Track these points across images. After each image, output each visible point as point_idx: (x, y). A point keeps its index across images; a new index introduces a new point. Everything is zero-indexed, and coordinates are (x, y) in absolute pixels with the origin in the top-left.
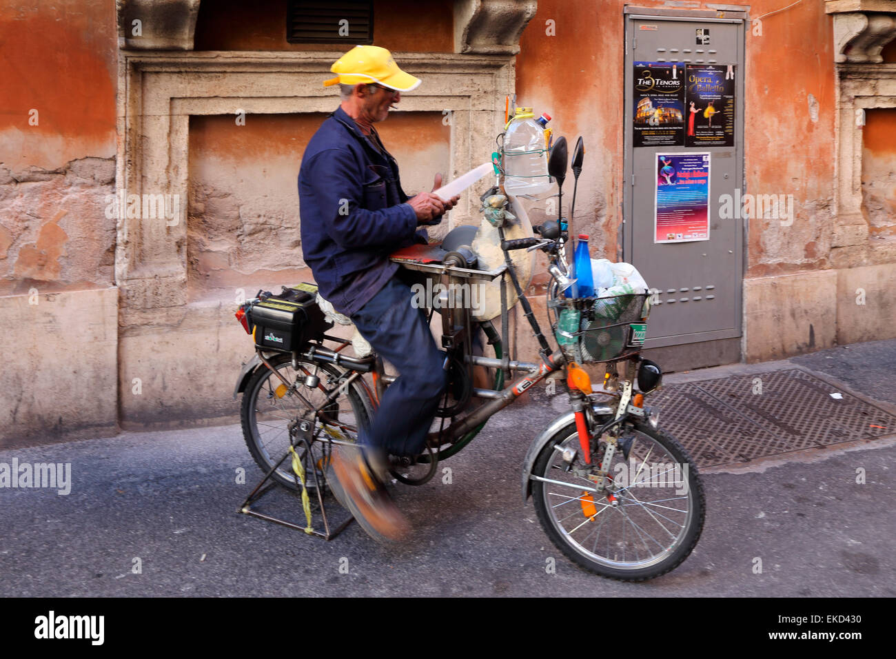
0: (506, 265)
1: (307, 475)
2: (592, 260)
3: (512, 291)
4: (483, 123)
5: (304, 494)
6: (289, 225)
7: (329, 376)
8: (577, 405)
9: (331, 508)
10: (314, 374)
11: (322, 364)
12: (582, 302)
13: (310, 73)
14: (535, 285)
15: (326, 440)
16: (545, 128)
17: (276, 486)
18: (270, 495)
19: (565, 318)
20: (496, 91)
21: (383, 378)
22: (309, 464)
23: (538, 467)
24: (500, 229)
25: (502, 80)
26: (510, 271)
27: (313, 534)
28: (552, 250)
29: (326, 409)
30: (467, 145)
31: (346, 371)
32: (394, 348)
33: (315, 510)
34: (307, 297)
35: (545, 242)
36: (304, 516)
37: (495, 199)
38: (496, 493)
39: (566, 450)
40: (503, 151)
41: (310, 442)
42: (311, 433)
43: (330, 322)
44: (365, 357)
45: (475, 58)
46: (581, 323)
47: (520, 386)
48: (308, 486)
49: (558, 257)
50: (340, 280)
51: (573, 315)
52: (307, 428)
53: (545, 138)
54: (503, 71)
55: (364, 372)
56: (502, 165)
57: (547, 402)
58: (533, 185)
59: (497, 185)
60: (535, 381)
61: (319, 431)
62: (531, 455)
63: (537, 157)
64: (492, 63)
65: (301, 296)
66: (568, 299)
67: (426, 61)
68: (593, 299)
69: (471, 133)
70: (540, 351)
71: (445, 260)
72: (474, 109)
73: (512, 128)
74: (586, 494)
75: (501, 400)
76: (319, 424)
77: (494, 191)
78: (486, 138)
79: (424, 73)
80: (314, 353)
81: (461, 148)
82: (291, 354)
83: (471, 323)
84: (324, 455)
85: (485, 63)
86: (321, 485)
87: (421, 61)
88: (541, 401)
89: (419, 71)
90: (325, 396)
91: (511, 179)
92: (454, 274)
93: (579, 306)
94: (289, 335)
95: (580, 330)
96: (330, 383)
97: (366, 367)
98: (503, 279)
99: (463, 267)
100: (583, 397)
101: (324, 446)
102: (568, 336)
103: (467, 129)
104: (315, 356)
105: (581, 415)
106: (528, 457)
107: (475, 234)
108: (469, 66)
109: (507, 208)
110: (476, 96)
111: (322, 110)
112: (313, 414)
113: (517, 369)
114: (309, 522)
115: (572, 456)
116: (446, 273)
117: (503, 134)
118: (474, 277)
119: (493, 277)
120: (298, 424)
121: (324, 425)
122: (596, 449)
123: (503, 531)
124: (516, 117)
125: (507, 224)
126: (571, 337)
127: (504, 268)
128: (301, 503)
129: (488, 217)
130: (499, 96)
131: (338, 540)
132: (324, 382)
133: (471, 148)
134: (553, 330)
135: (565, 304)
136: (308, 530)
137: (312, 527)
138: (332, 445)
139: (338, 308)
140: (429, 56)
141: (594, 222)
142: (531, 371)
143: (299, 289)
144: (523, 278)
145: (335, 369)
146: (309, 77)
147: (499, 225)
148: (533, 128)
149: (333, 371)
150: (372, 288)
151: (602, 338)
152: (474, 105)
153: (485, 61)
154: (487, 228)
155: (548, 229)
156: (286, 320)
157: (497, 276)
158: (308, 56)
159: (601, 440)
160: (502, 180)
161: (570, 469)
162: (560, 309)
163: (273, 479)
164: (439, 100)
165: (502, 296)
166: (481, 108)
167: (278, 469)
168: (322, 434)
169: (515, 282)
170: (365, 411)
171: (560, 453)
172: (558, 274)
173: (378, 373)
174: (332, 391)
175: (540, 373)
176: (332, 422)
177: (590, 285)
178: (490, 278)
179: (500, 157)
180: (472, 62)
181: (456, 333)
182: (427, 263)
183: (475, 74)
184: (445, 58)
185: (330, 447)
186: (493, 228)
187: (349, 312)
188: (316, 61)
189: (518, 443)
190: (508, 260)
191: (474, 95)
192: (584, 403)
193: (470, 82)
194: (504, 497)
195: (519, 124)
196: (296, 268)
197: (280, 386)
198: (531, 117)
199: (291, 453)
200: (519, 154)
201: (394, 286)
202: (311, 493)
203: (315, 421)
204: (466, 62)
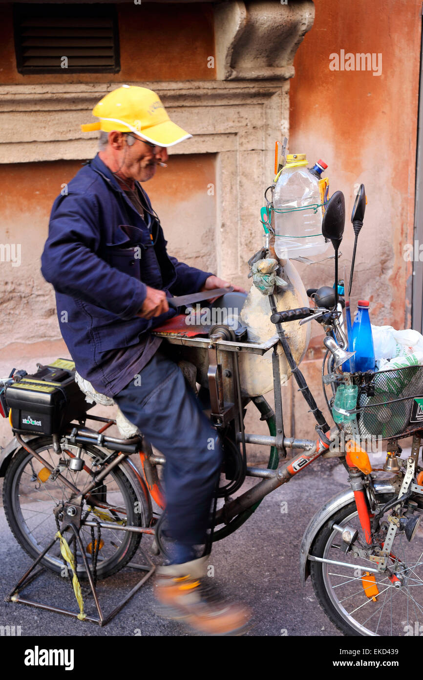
0: (278, 336)
1: (76, 559)
2: (373, 326)
3: (285, 365)
4: (252, 166)
5: (75, 579)
6: (40, 293)
7: (94, 458)
8: (357, 483)
9: (104, 592)
10: (77, 456)
11: (86, 446)
12: (361, 377)
13: (49, 111)
14: (314, 349)
15: (94, 524)
16: (320, 178)
17: (45, 571)
18: (40, 581)
19: (342, 394)
20: (266, 126)
21: (151, 459)
22: (78, 548)
23: (317, 547)
24: (271, 296)
25: (273, 110)
26: (282, 343)
27: (86, 620)
28: (328, 321)
29: (94, 492)
30: (235, 192)
31: (112, 452)
32: (160, 430)
33: (87, 595)
34: (64, 376)
35: (320, 312)
36: (76, 601)
37: (265, 264)
38: (275, 570)
39: (346, 530)
40: (272, 207)
41: (78, 527)
42: (78, 517)
43: (91, 402)
44: (131, 438)
45: (241, 85)
46: (359, 398)
47: (295, 464)
48: (79, 570)
49: (335, 327)
50: (98, 358)
51: (350, 391)
52: (74, 512)
53: (320, 190)
54: (275, 98)
55: (131, 453)
56: (272, 223)
57: (328, 473)
58: (307, 246)
59: (267, 247)
60: (311, 459)
61: (87, 514)
62: (309, 536)
63: (310, 214)
64: (261, 91)
65: (58, 374)
66: (345, 374)
67: (184, 92)
68: (373, 373)
69: (238, 178)
70: (317, 427)
71: (212, 333)
72: (243, 148)
73: (283, 180)
74: (368, 574)
75: (276, 479)
76: (87, 508)
77: (264, 254)
78: (256, 183)
79: (183, 106)
80: (77, 435)
81: (228, 197)
82: (52, 437)
83: (242, 398)
84: (94, 539)
85: (253, 91)
86: (92, 569)
87: (178, 92)
88: (322, 472)
89: (177, 104)
90: (91, 478)
91: (282, 239)
92: (221, 348)
93: (357, 381)
94: (48, 418)
95: (358, 407)
96: (95, 465)
97: (133, 448)
98: (275, 351)
99: (232, 340)
100: (362, 476)
101: (92, 530)
102: (346, 414)
103: (234, 174)
104: (77, 438)
105: (361, 495)
106: (306, 537)
107: (244, 302)
108: (235, 96)
109: (278, 273)
110: (243, 133)
111: (68, 156)
112: (79, 498)
113: (293, 447)
114: (81, 608)
115: (352, 536)
116: (213, 347)
117: (273, 187)
118: (244, 351)
119: (264, 351)
120: (64, 508)
121: (93, 508)
122: (378, 528)
123: (281, 611)
124: (287, 166)
125: (278, 291)
126: (348, 415)
127: (276, 341)
128: (73, 588)
129: (257, 284)
130: (270, 131)
131: (112, 624)
132: (89, 464)
133: (239, 196)
134: (330, 407)
135: (342, 379)
136: (81, 616)
137: (85, 612)
138: (101, 529)
139: (100, 387)
140: (187, 85)
141: (380, 276)
142: (308, 448)
143: (56, 366)
144: (297, 350)
145: (100, 451)
146: (49, 117)
147: (269, 294)
148: (307, 179)
149: (98, 452)
150: (133, 366)
151: (383, 414)
152: (241, 144)
153: (253, 88)
154: (257, 296)
155: (324, 296)
156: (44, 402)
157: (268, 349)
158: (45, 90)
159: (382, 519)
160: (272, 241)
161: (350, 549)
162: (338, 384)
163: (42, 565)
164: (202, 139)
165: (274, 370)
166: (250, 147)
167: (46, 554)
168: (90, 518)
169: (288, 355)
170: (134, 492)
171: (339, 533)
172: (334, 347)
173: (146, 453)
174: (98, 473)
175: (317, 450)
176: (100, 504)
177: (370, 356)
178: (261, 352)
179: (269, 213)
180: (239, 91)
181: (226, 411)
182: (192, 337)
183: (243, 105)
184: (206, 87)
185: (99, 531)
186: (263, 296)
187: (111, 393)
188: (55, 96)
189: (297, 517)
190: (281, 332)
191: (242, 132)
192: (363, 482)
193: (237, 116)
194: (282, 574)
195: (291, 175)
196: (52, 339)
197: (42, 469)
198: (304, 166)
199: (58, 538)
200: (291, 210)
201: (158, 362)
202: (82, 578)
203: (82, 505)
204: (232, 91)
